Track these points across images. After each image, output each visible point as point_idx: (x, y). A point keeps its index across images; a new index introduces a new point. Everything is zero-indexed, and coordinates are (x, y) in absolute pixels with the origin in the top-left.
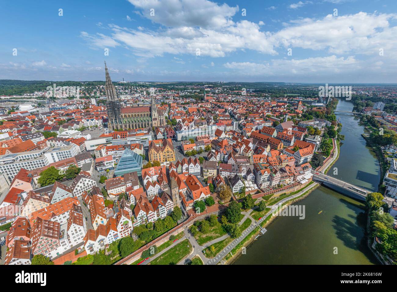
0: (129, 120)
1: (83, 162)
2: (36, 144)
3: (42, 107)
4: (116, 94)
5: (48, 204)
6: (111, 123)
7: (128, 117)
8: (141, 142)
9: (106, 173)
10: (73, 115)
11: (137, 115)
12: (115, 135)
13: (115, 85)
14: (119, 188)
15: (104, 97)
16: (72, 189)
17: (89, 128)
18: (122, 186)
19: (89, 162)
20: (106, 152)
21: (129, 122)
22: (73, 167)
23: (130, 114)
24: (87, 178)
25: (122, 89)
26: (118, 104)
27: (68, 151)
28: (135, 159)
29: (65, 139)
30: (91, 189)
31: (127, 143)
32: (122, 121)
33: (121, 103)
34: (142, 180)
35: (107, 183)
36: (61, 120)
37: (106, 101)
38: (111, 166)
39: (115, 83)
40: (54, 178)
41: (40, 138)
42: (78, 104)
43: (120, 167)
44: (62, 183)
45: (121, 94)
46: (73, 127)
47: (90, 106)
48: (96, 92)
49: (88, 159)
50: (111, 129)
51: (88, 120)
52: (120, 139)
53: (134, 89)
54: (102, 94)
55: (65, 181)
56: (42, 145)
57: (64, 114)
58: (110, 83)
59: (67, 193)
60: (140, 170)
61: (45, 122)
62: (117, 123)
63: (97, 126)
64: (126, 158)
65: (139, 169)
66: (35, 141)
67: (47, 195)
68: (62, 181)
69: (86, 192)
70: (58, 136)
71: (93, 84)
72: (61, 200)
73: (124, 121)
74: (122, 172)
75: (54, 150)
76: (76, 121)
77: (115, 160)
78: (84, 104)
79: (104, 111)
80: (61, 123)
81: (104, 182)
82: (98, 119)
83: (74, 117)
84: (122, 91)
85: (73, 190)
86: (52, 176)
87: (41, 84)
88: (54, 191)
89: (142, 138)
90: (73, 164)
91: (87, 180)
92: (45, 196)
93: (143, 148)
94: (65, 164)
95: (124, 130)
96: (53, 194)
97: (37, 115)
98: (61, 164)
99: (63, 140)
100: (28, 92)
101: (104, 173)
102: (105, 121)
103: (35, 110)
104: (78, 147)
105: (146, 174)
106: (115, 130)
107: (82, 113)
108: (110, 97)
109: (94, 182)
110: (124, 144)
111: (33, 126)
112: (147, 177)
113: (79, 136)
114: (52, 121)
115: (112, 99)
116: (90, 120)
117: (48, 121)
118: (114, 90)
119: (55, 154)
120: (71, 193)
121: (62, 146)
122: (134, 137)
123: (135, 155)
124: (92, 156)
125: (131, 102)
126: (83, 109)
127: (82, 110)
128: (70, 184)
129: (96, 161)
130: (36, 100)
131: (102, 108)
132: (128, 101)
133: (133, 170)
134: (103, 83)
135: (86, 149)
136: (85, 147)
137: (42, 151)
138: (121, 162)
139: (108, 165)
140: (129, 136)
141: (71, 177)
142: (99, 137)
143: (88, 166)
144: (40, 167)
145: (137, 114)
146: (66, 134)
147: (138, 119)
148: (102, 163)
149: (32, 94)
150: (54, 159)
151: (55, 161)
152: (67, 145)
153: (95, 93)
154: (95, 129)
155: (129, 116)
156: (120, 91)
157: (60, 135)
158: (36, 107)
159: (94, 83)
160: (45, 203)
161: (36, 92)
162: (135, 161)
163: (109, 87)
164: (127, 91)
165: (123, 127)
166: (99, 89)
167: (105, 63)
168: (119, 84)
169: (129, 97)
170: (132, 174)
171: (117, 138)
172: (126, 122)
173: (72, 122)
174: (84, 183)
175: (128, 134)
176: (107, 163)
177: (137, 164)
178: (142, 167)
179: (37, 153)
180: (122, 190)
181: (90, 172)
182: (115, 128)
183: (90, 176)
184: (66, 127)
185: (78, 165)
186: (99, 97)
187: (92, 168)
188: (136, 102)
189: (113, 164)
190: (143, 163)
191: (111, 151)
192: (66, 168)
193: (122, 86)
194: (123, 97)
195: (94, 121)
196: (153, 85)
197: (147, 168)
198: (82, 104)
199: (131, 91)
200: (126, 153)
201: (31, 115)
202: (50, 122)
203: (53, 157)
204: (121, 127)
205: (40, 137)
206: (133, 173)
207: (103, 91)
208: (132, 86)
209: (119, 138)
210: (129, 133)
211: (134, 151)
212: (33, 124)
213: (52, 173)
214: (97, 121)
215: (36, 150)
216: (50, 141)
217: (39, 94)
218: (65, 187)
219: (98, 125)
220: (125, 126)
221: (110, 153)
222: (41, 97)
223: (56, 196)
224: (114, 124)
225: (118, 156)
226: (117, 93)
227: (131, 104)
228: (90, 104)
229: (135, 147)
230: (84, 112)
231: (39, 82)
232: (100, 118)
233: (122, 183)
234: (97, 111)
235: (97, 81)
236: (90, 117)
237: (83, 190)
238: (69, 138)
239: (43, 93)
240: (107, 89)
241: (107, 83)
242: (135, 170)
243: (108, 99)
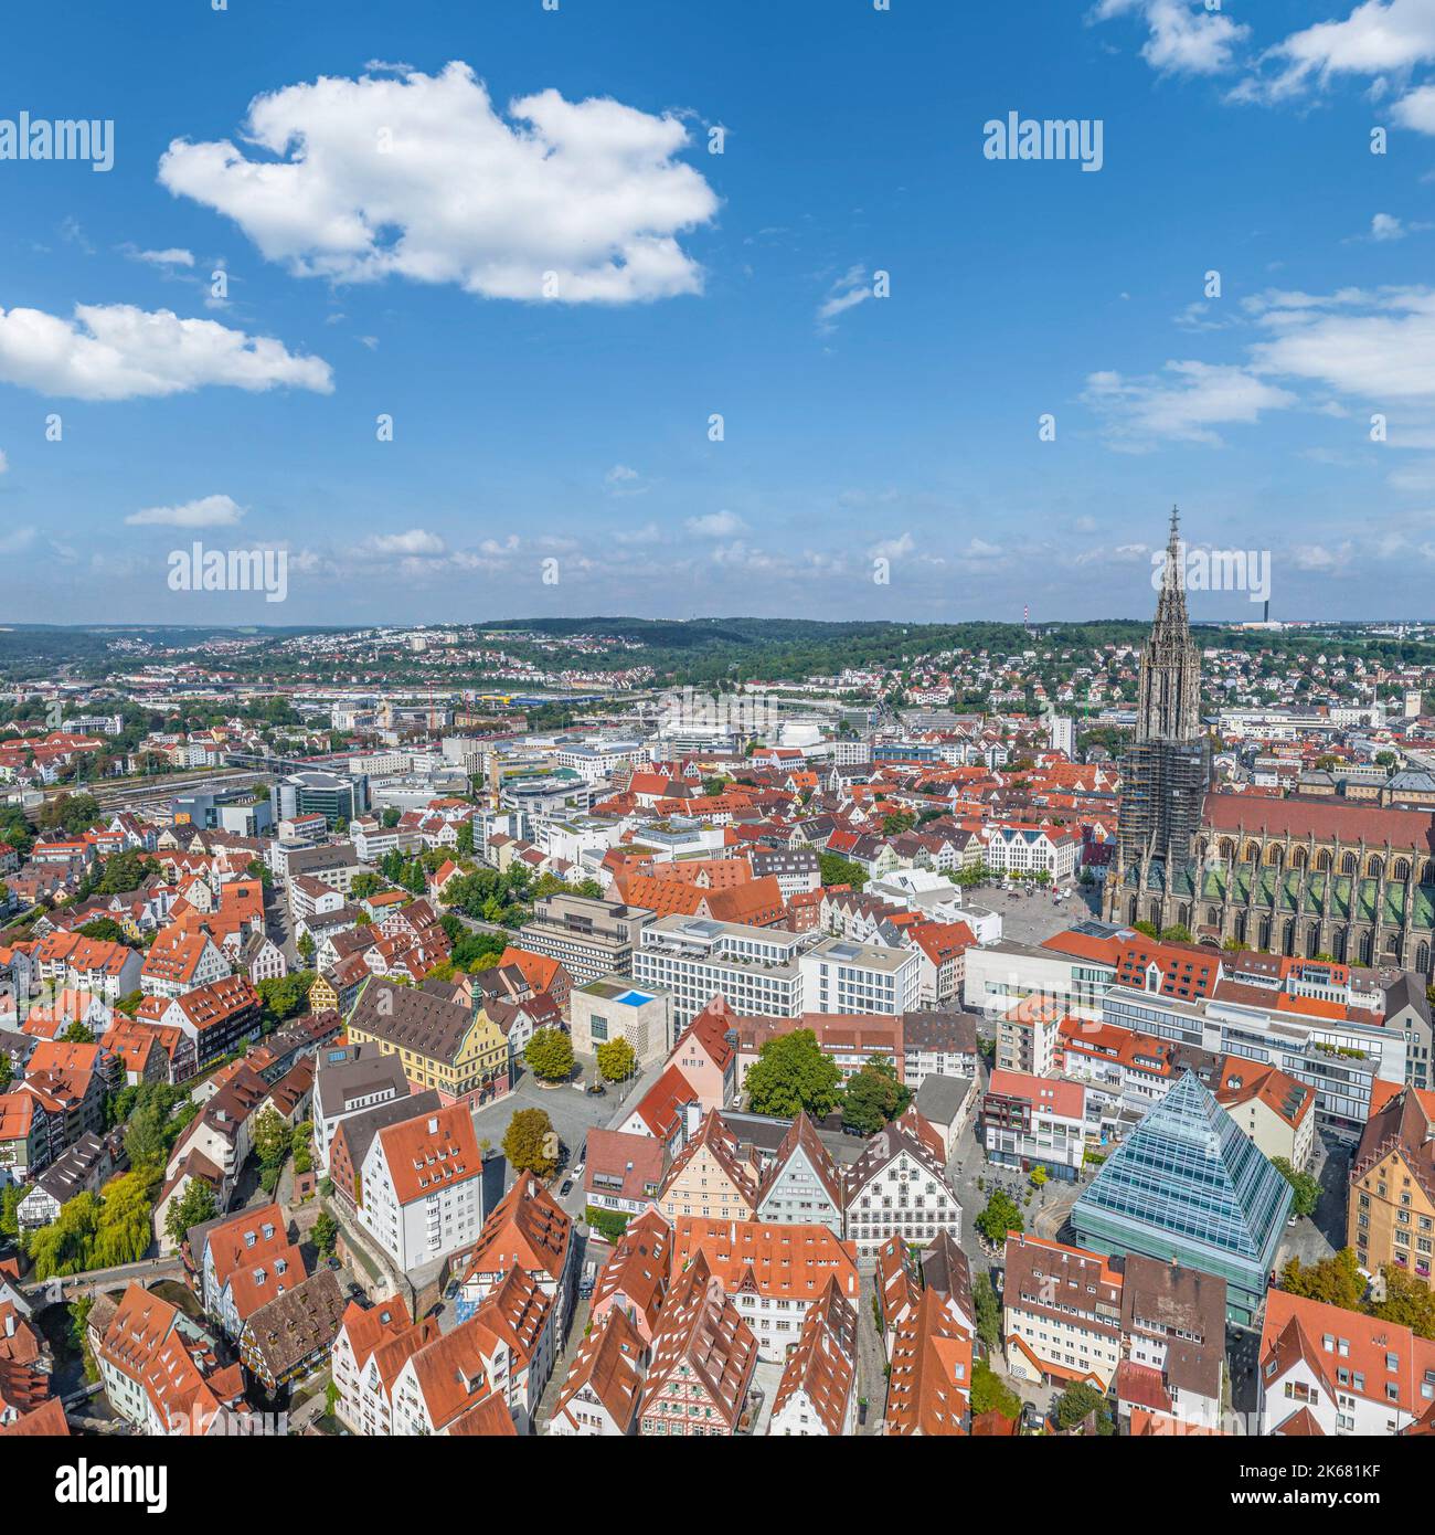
0: (1245, 879)
1: (930, 1065)
2: (785, 903)
3: (849, 739)
4: (1197, 698)
5: (749, 1212)
6: (1128, 875)
7: (1242, 857)
8: (1309, 1066)
9: (1027, 1188)
10: (953, 793)
11: (1314, 855)
12: (1136, 961)
13: (1202, 647)
14: (1076, 1335)
15: (1123, 715)
16: (851, 1187)
17: (1007, 878)
18: (1100, 1331)
19: (959, 1074)
20: (1060, 1050)
21: (1246, 895)
22: (881, 1069)
23: (1266, 844)
24: (925, 1162)
25: (1246, 670)
26: (1197, 761)
27: (884, 973)
28: (1236, 1178)
29: (891, 911)
30: (928, 1241)
31: (1198, 1039)
32: (1197, 879)
33: (1218, 761)
34: (1252, 1372)
35: (1017, 1254)
36: (899, 812)
37: (1128, 735)
38: (1062, 1157)
39: (1206, 634)
40: (802, 1090)
41: (804, 879)
42: (986, 738)
43: (1113, 1188)
44: (818, 1132)
45: (1232, 699)
46: (934, 859)
47: (1041, 756)
48: (1088, 683)
49: (958, 1059)
50: (1116, 914)
51: (1009, 835)
52: (1156, 995)
53: (1329, 670)
54: (1117, 692)
55: (832, 1128)
56: (804, 913)
57: (916, 785)
58: (1179, 629)
59: (824, 1201)
60: (1252, 1285)
61: (841, 810)
62: (1163, 881)
63: (1043, 880)
64: (1168, 1143)
65: (1245, 1274)
66: (790, 885)
67: (757, 1164)
68: (823, 1123)
69: (899, 1244)
70: (867, 888)
71: (1080, 640)
72: (795, 1221)
73: (1212, 882)
74: (1123, 1231)
75: (837, 949)
76: (958, 826)
77: (1096, 1127)
78: (1012, 743)
79: (1105, 794)
80: (893, 823)
81: (1001, 1240)
82: (1058, 838)
83: (953, 806)
84: (1243, 680)
85: (849, 1198)
86: (797, 1080)
87: (872, 635)
88: (783, 1156)
89: (1320, 1038)
90: (884, 1055)
91: (926, 1177)
92: (748, 1164)
93: (1308, 1121)
94: (858, 1038)
95: (1197, 939)
96: (777, 1172)
97: (823, 771)
98: (841, 1036)
99: (879, 910)
100: (824, 669)
101: (1012, 1178)
102: (1097, 854)
103: (822, 750)
104: (928, 969)
105: (1291, 1345)
106: (1142, 928)
107: (988, 792)
108: (1155, 716)
109: (951, 1205)
110: (1179, 1040)
111: (799, 817)
112: (1301, 1372)
113: (949, 914)
114: (866, 806)
115: (1165, 729)
116: (1019, 836)
117: (851, 807)
118: (1193, 676)
119: (833, 968)
120: (840, 1209)
121: (870, 941)
122: (1263, 1016)
123: (1241, 1150)
124: (980, 1042)
125: (1290, 758)
126: (1003, 770)
127: (995, 775)
128: (848, 1154)
129: (993, 1087)
130: (838, 704)
131: (1099, 778)
132: (1269, 748)
133: (1202, 1259)
134: (1135, 633)
135: (961, 993)
136: (962, 983)
137: (797, 940)
138: (1130, 1155)
139: (1050, 1139)
140: (1228, 993)
141: (864, 1120)
142: (1044, 946)
143: (945, 1094)
144: (771, 1015)
145: (1315, 849)
146: (900, 887)
147: (1318, 892)
148: (1021, 1110)
149: (831, 681)
150: (824, 995)
151: (824, 1007)
152: (888, 941)
153: (1081, 688)
154: (1030, 894)
155: (1255, 852)
156: (1229, 683)
157: (877, 886)
158: (830, 739)
159: (1089, 632)
160: (740, 1197)
161: (847, 672)
162: (1233, 1199)
163: (1166, 657)
164: (1273, 684)
165: (1200, 918)
166: (1105, 664)
167: (1174, 520)
168: (1231, 641)
169: (1281, 726)
170: (1186, 1285)
171: (1138, 982)
172: (1222, 890)
173: (940, 829)
174: (904, 1188)
175: (1220, 975)
176: (1044, 1125)
177: (1242, 1227)
178: (1278, 1266)
179: (775, 942)
180: (1090, 1357)
181: (950, 1134)
182: (1144, 915)
183: (940, 1156)
184: (906, 849)
185: (909, 1069)
186: (1094, 713)
187: (961, 1117)
188: (1326, 765)
189: (1079, 1146)
190: (1287, 1236)
191: (1089, 1056)
192: (854, 1059)
193: (1246, 649)
194: (1236, 724)
195: (1036, 845)
197: (1314, 1295)
198: (1004, 741)
199: (1304, 686)
200: (1173, 1106)
201: (806, 771)
202: (857, 810)
203: (824, 983)
204: (1185, 915)
205: (806, 873)
206: (1198, 1279)
207: (1124, 681)
208: (1320, 650)
209: (1153, 986)
210: (1230, 973)
211: (1240, 1115)
212: (803, 810)
213: (798, 1062)
214: (1051, 850)
215: (779, 928)
216: (835, 902)
217: (856, 680)
218: (828, 1162)
219: (1054, 874)
220: (1215, 918)
221: (1079, 1067)
222: (858, 695)
223: (781, 1189)
224: (1144, 884)
225: (1120, 1103)
226: (1205, 696)
227: (1286, 771)
228: (1044, 746)
229: (1254, 1090)
230: (1001, 783)
231: (866, 629)
232: (1074, 836)
233: (1102, 1308)
234: (1069, 789)
235: (1108, 622)
236: (1025, 820)
237: (892, 1225)
238: (903, 910)
239: (870, 677)
240: (1150, 669)
241: (1161, 633)
242: (1214, 1266)
243: (1145, 726)
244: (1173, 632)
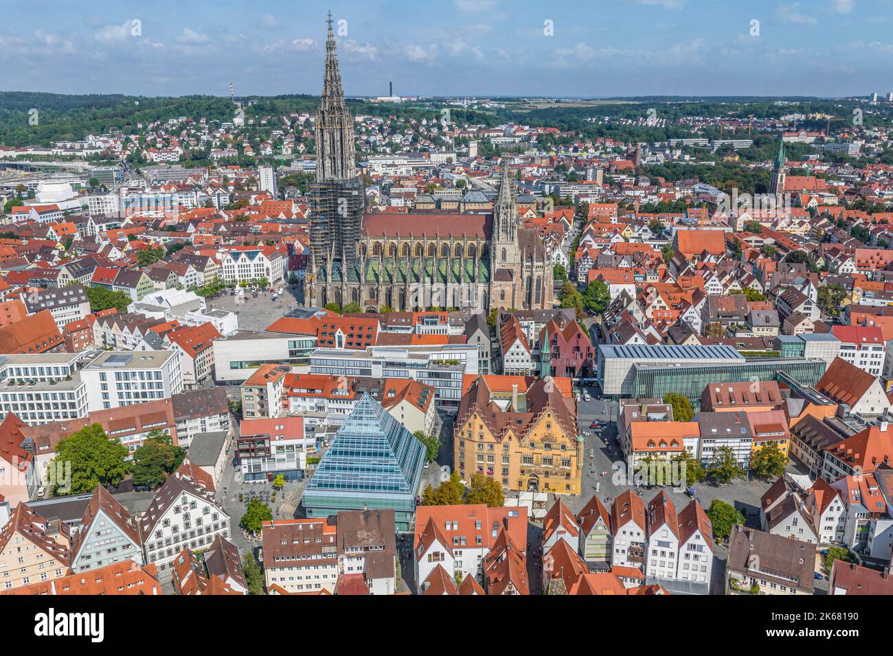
0: (389, 267)
1: (196, 428)
2: (61, 331)
3: (99, 192)
4: (353, 150)
5: (64, 570)
6: (319, 274)
7: (387, 254)
8: (431, 375)
9: (272, 491)
10: (191, 229)
11: (426, 247)
12: (329, 330)
13: (354, 114)
14: (312, 571)
15: (307, 163)
16: (146, 528)
17: (238, 288)
18: (324, 563)
19: (218, 429)
20: (285, 397)
21: (390, 277)
22: (159, 439)
23: (399, 243)
24: (199, 495)
25: (381, 130)
26: (355, 193)
27: (152, 370)
28: (395, 450)
29: (153, 323)
30: (208, 546)
31: (369, 372)
32: (362, 271)
33: (369, 192)
34: (411, 556)
35: (270, 535)
36: (150, 248)
37: (311, 178)
38: (293, 466)
39: (356, 105)
40: (97, 470)
41: (76, 309)
42: (211, 185)
43: (326, 476)
44: (116, 497)
45: (375, 150)
46: (182, 280)
47: (253, 197)
48: (281, 141)
49: (216, 419)
50: (314, 301)
51: (236, 256)
52: (342, 350)
53: (428, 128)
54: (301, 148)
55: (126, 490)
56: (79, 336)
57: (161, 226)
58: (338, 102)
59: (125, 543)
60: (408, 508)
61: (100, 250)
62: (341, 275)
63: (263, 285)
64: (356, 440)
65: (403, 502)
66: (62, 316)
67: (65, 533)
68: (117, 489)
69: (188, 554)
70: (131, 309)
71: (273, 110)
72: (105, 564)
73: (370, 272)
74: (334, 500)
75: (111, 359)
76: (198, 253)
77: (313, 441)
78: (231, 188)
79: (300, 221)
80: (146, 256)
81: (258, 529)
82: (270, 254)
83: (192, 238)
84: (380, 137)
85: (146, 535)
86: (91, 463)
87: (108, 106)
88: (88, 521)
89: (435, 357)
90: (160, 429)
91: (201, 504)
92: (59, 535)
93: (432, 407)
94: (138, 421)
95: (364, 309)
96: (84, 534)
97: (80, 221)
98: (125, 421)
99: (143, 324)
100: (68, 136)
101: (262, 488)
102: (298, 262)
103: (77, 203)
104: (186, 361)
105: (430, 532)
106: (330, 308)
107: (217, 226)
108: (328, 163)
109: (222, 517)
110: (358, 374)
111: (64, 260)
112: (436, 546)
113: (198, 318)
114: (121, 246)
115: (334, 172)
116: (243, 256)
117: (109, 248)
118: (350, 135)
119: (111, 375)
120: (138, 543)
121: (139, 349)
122: (404, 350)
123: (398, 431)
124: (230, 404)
125: (410, 187)
126: (227, 208)
127: (221, 213)
128: (140, 504)
129: (243, 431)
130: (86, 165)
131: (295, 209)
132: (398, 181)
133: (380, 502)
134: (310, 104)
135: (213, 373)
136: (213, 366)
137: (76, 358)
138: (335, 453)
139: (284, 456)
140: (385, 340)
141: (149, 478)
142: (267, 330)
143: (208, 445)
144: (62, 419)
145: (427, 244)
146: (157, 304)
147: (429, 269)
148: (263, 442)
149: (77, 145)
150: (106, 396)
151: (107, 404)
152: (153, 346)
153: (277, 145)
154: (255, 295)
155: (394, 249)
156: (372, 139)
157: (139, 306)
158: (82, 194)
159: (278, 103)
160: (56, 561)
161: (91, 137)
162: (394, 462)
163: (332, 122)
164: (397, 139)
165: (365, 296)
166: (292, 127)
167: (330, 22)
168: (371, 110)
169: (404, 166)
170: (373, 519)
171: (331, 343)
172: (376, 276)
173: (184, 257)
174: (187, 516)
175: (379, 329)
176: (280, 448)
177: (401, 477)
178: (421, 493)
179: (58, 362)
180: (321, 581)
181: (214, 472)
182: (331, 299)
183: (210, 487)
184: (159, 275)
185: (180, 434)
186: (288, 163)
187: (223, 457)
188: (430, 190)
189: (303, 456)
190: (425, 474)
191: (304, 397)
192: (137, 437)
193: (380, 115)
194: (378, 166)
195: (256, 261)
196: (513, 113)
197: (441, 503)
198: (225, 187)
199: (415, 140)
200: (358, 416)
201: (64, 222)
202: (114, 249)
203: (104, 387)
204: (356, 295)
205: (76, 304)
206: (378, 514)
207: (306, 139)
208: (423, 115)
209: (340, 344)
210: (384, 328)
211: (395, 412)
212: (66, 254)
213: (91, 449)
214: (267, 263)
215: (58, 351)
216: (105, 324)
217: (99, 144)
218: (125, 515)
219: (271, 280)
220: (374, 294)
221: (298, 405)
222: (103, 156)
223: (90, 545)
224: (329, 278)
225: (326, 422)
226: (358, 148)
227: (408, 195)
228: (254, 189)
229: (402, 396)
230: (226, 218)
231: (103, 101)
232: (281, 252)
233: (326, 549)
234: (275, 219)
235: (291, 96)
236: (246, 244)
237: (181, 544)
238: (162, 321)
239: (111, 141)
240: (322, 130)
241: (327, 104)
242: (387, 504)
243: (322, 170)
244: (335, 104)
